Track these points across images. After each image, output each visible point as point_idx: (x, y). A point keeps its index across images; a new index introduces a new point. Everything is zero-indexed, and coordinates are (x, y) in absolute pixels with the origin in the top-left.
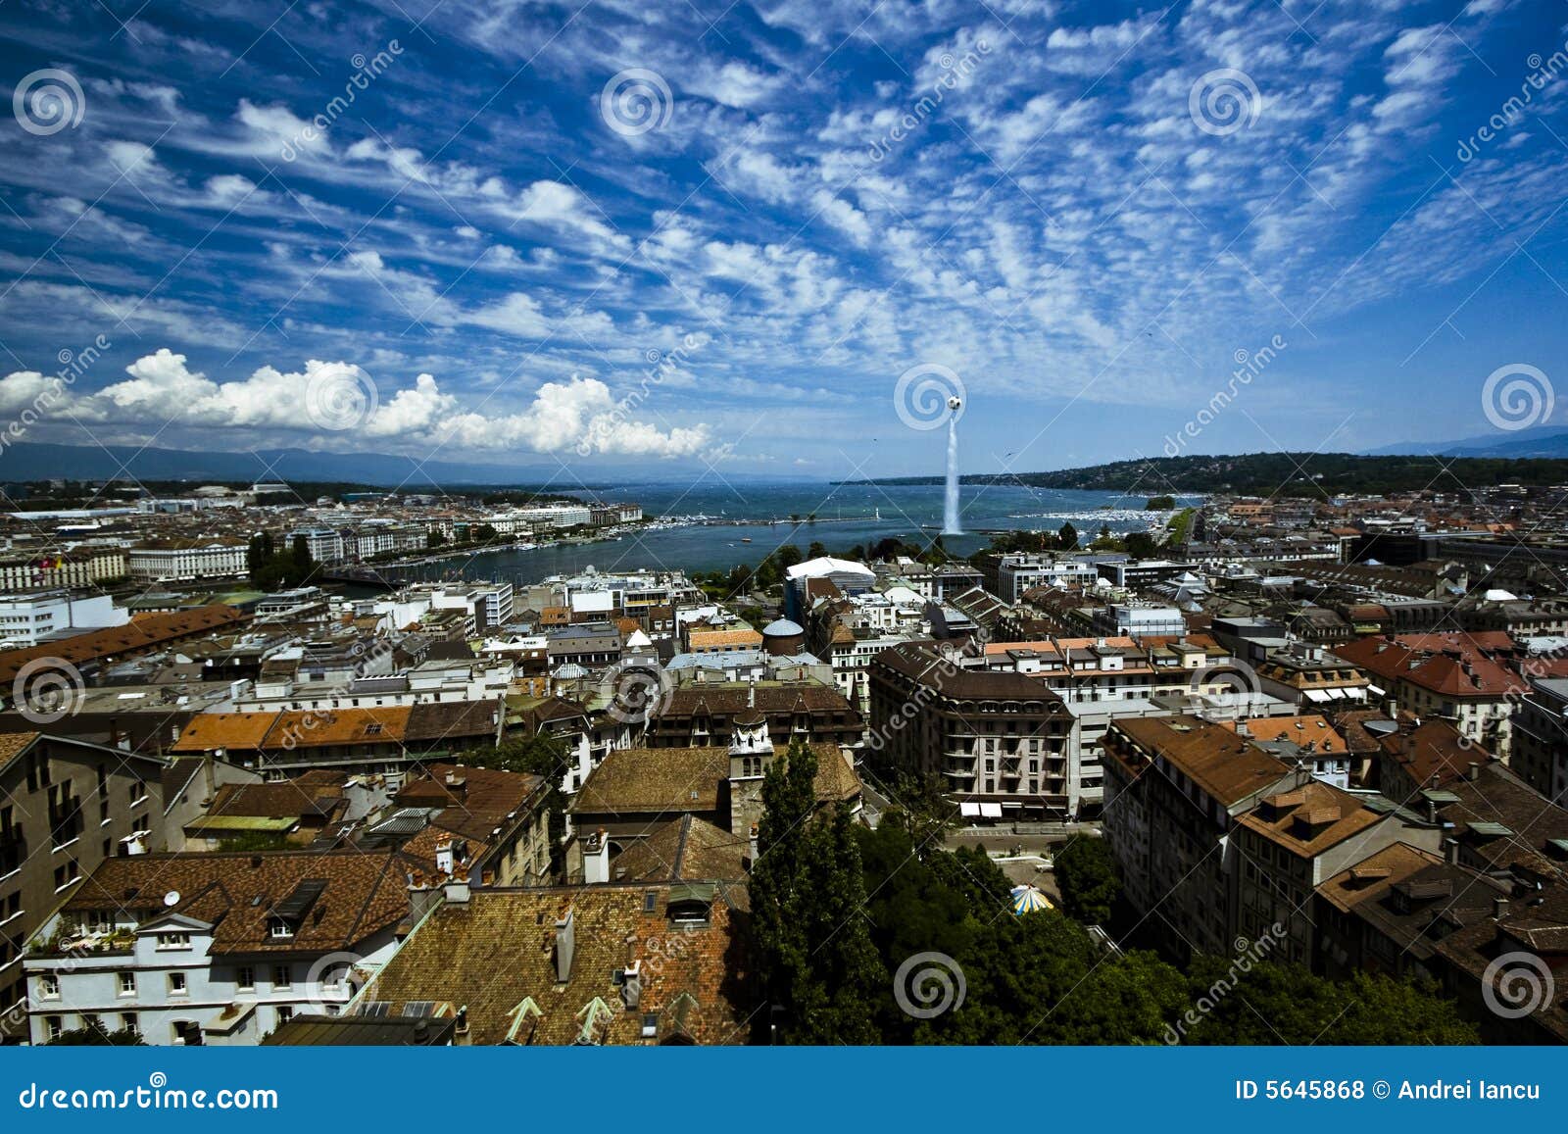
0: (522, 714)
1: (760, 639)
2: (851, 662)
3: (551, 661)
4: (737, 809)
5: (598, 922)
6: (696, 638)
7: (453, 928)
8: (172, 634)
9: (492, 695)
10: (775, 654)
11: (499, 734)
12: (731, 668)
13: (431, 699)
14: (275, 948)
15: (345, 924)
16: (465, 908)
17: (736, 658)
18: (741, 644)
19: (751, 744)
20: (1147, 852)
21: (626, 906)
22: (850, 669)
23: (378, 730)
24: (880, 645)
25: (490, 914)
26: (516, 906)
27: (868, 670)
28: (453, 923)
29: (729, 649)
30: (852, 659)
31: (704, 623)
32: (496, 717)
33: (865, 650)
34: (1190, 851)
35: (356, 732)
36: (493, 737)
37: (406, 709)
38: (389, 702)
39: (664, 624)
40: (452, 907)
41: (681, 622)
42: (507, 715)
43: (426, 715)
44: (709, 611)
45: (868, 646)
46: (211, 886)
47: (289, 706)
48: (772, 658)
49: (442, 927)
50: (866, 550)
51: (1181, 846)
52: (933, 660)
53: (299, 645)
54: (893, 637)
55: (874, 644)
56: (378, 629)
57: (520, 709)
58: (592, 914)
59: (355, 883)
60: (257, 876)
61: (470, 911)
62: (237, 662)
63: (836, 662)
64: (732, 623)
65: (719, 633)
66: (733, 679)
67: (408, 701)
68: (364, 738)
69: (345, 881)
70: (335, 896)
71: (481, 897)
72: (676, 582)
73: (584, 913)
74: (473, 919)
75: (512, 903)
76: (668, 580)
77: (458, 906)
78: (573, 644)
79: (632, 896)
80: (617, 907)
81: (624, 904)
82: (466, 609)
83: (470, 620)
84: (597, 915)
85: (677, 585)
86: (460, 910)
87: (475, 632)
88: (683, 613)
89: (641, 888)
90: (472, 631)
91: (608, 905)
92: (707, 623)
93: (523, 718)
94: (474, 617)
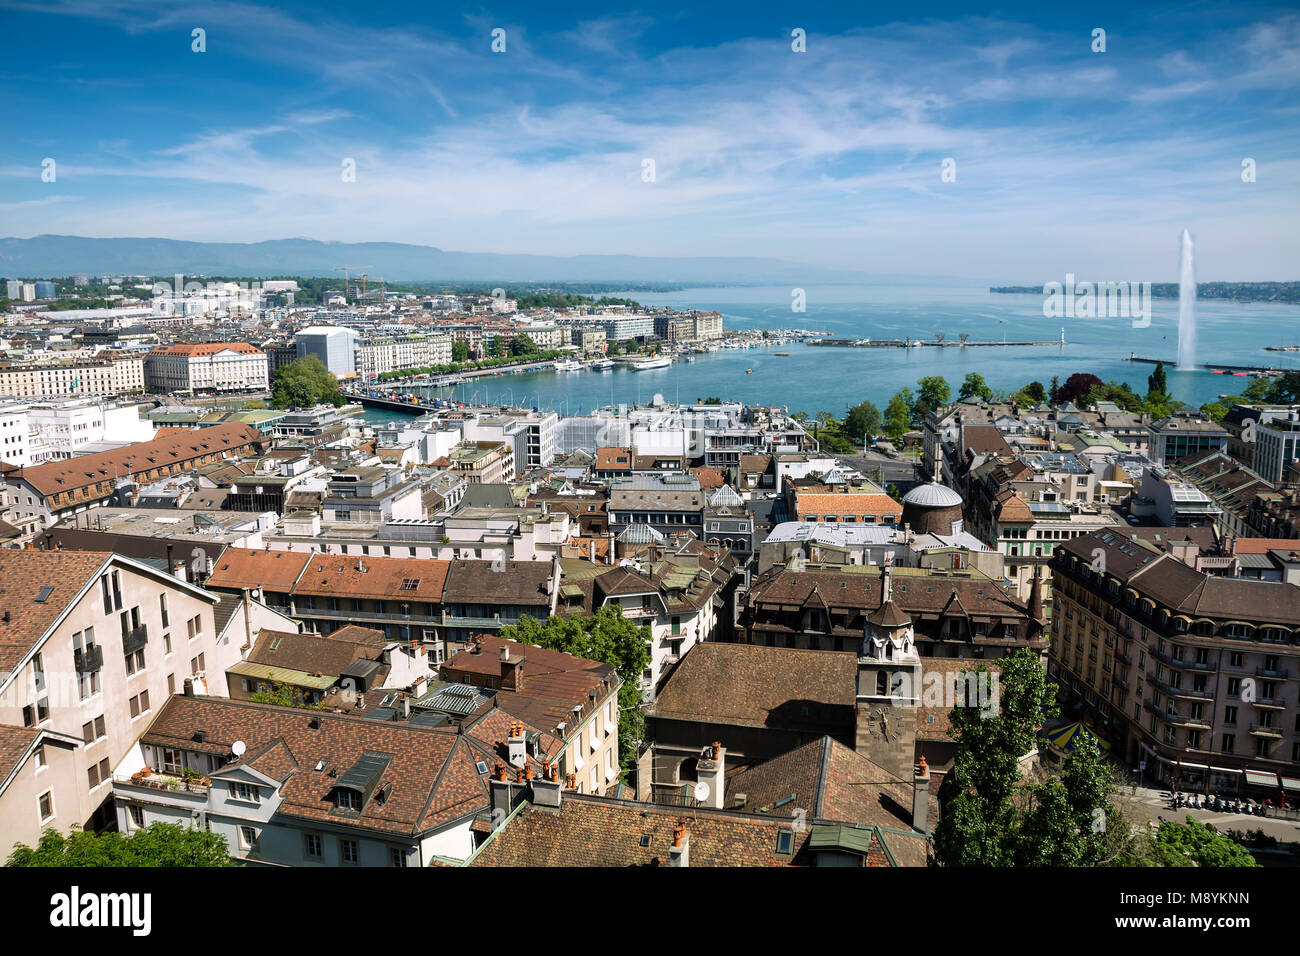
0: (581, 584)
1: (898, 511)
2: (1026, 550)
3: (612, 518)
4: (863, 737)
5: (717, 855)
6: (805, 499)
7: (542, 833)
8: (194, 454)
9: (545, 557)
10: (918, 533)
11: (554, 605)
12: (856, 547)
13: (472, 556)
14: (344, 820)
15: (414, 807)
16: (556, 813)
17: (862, 534)
18: (870, 514)
19: (889, 654)
21: (754, 841)
22: (1025, 561)
23: (414, 586)
24: (1070, 529)
25: (585, 825)
26: (616, 819)
27: (1050, 563)
28: (542, 827)
29: (852, 520)
30: (1027, 546)
31: (814, 480)
32: (550, 584)
33: (1048, 534)
35: (391, 585)
36: (547, 608)
37: (442, 562)
38: (424, 553)
41: (785, 478)
42: (562, 584)
43: (468, 574)
44: (825, 466)
45: (1053, 529)
46: (274, 742)
47: (318, 548)
48: (915, 537)
49: (530, 830)
50: (1047, 389)
52: (1155, 555)
53: (322, 477)
54: (1091, 519)
55: (1060, 526)
56: (404, 463)
57: (578, 578)
58: (710, 844)
59: (420, 763)
60: (318, 737)
61: (561, 818)
62: (260, 490)
63: (1003, 548)
64: (856, 484)
65: (838, 495)
66: (858, 561)
67: (447, 554)
68: (398, 594)
69: (410, 759)
70: (401, 775)
71: (573, 804)
72: (775, 422)
73: (701, 841)
74: (565, 828)
75: (611, 816)
76: (764, 418)
77: (547, 810)
78: (641, 498)
79: (761, 830)
80: (742, 841)
81: (750, 839)
82: (504, 443)
83: (508, 458)
84: (716, 847)
85: (776, 427)
86: (550, 815)
87: (514, 474)
88: (787, 466)
89: (772, 823)
90: (510, 473)
91: (730, 837)
92: (821, 482)
93: (582, 590)
94: (513, 455)
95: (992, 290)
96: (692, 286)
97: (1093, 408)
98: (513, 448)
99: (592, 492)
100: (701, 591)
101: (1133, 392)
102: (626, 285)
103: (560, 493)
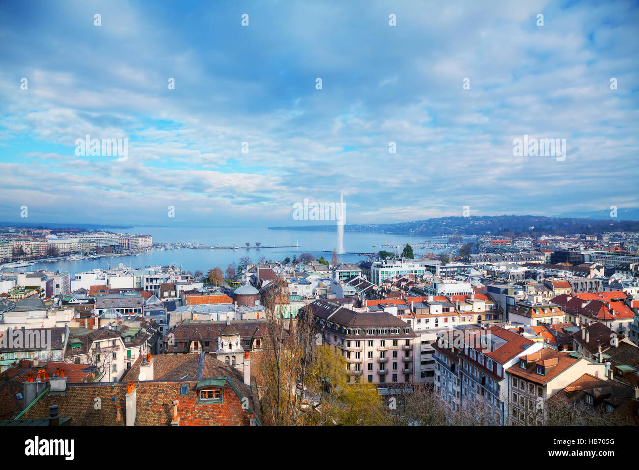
0: (80, 338)
3: (97, 311)
5: (151, 401)
6: (190, 298)
9: (61, 325)
10: (241, 305)
11: (65, 347)
12: (213, 312)
16: (63, 394)
19: (230, 347)
20: (459, 391)
21: (169, 392)
25: (79, 398)
26: (97, 392)
31: (194, 291)
32: (63, 337)
34: (483, 394)
39: (170, 293)
40: (54, 394)
41: (181, 290)
42: (70, 338)
44: (199, 286)
48: (240, 308)
49: (47, 405)
51: (478, 392)
52: (337, 307)
57: (79, 334)
58: (147, 397)
61: (66, 396)
64: (213, 292)
65: (205, 296)
67: (3, 329)
71: (72, 389)
72: (176, 271)
73: (142, 396)
74: (67, 401)
75: (94, 391)
76: (171, 270)
77: (58, 394)
78: (112, 302)
79: (173, 387)
80: (163, 392)
81: (167, 391)
82: (40, 286)
83: (43, 293)
84: (150, 397)
85: (176, 273)
86: (60, 396)
87: (45, 296)
88: (182, 287)
89: (178, 382)
90: (43, 295)
91: (157, 392)
92: (198, 292)
93: (81, 340)
94: (45, 292)
95: (269, 228)
96: (138, 226)
97: (310, 264)
98: (45, 289)
99: (87, 301)
100: (142, 338)
101: (325, 260)
102: (106, 225)
103: (70, 302)
